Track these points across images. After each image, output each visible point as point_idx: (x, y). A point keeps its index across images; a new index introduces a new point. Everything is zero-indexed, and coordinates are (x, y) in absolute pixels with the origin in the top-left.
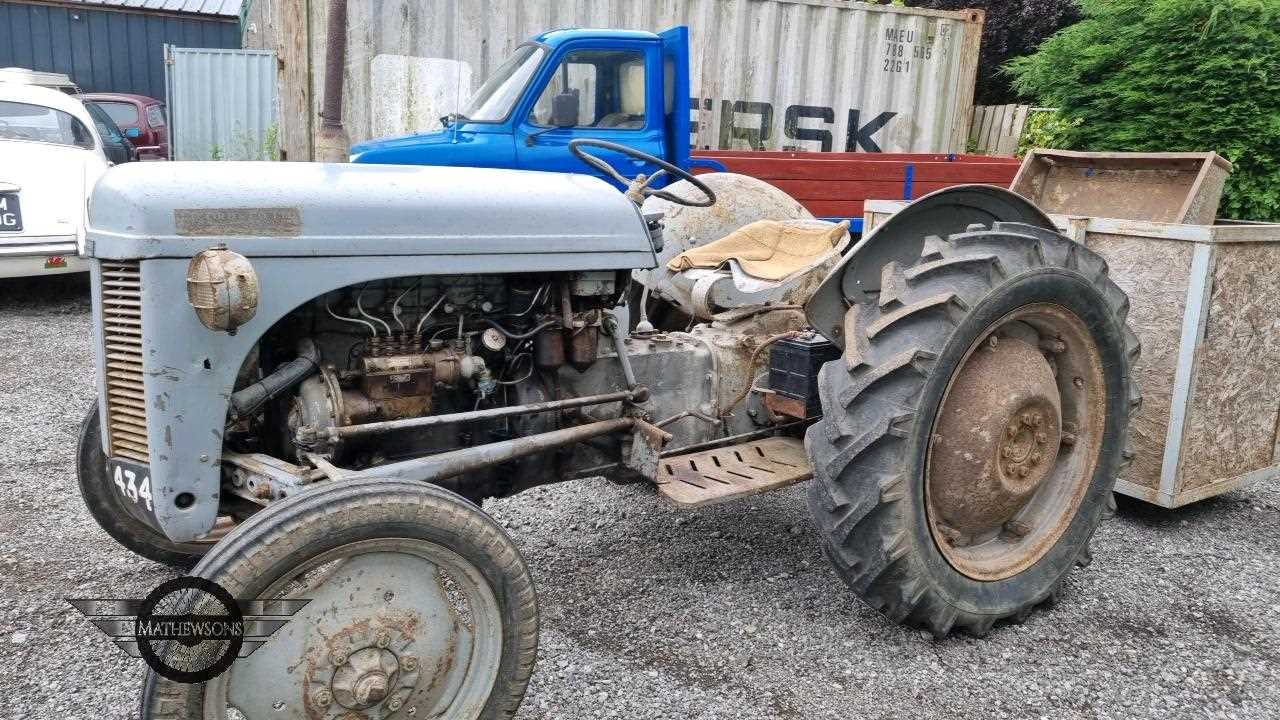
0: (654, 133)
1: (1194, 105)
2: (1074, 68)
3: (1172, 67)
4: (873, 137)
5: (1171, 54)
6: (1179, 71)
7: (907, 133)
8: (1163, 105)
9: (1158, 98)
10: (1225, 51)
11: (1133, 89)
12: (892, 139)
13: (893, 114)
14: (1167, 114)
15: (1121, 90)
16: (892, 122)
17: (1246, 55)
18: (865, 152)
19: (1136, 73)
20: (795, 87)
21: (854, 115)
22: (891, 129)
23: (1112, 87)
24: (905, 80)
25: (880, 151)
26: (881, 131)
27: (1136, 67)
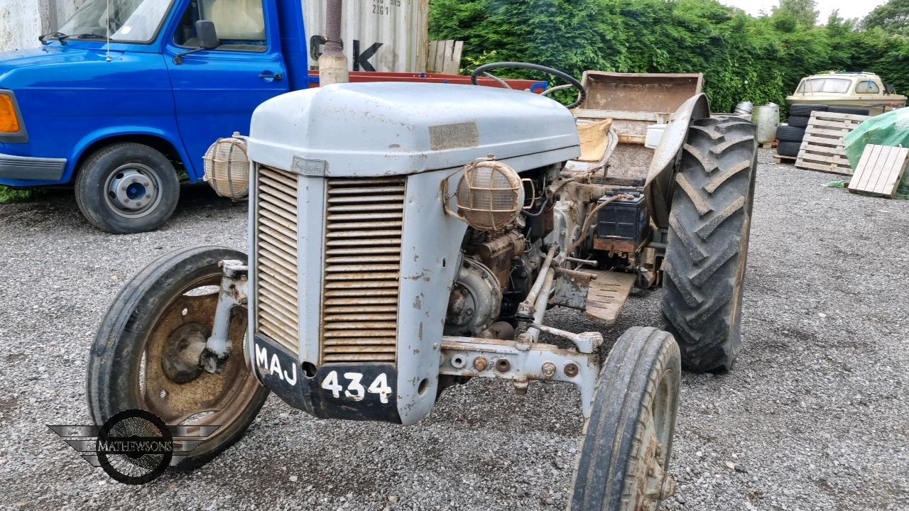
0: (275, 55)
1: (530, 44)
2: (455, 17)
3: (515, 20)
4: (370, 60)
5: (515, 12)
6: (519, 23)
7: (390, 58)
8: (512, 43)
9: (509, 39)
10: (542, 12)
11: (494, 33)
12: (381, 62)
13: (381, 44)
14: (513, 50)
15: (487, 33)
16: (380, 50)
17: (552, 15)
18: (365, 71)
19: (494, 23)
20: (315, 21)
21: (356, 44)
22: (380, 55)
23: (479, 30)
24: (386, 19)
25: (374, 70)
26: (374, 56)
27: (493, 18)
